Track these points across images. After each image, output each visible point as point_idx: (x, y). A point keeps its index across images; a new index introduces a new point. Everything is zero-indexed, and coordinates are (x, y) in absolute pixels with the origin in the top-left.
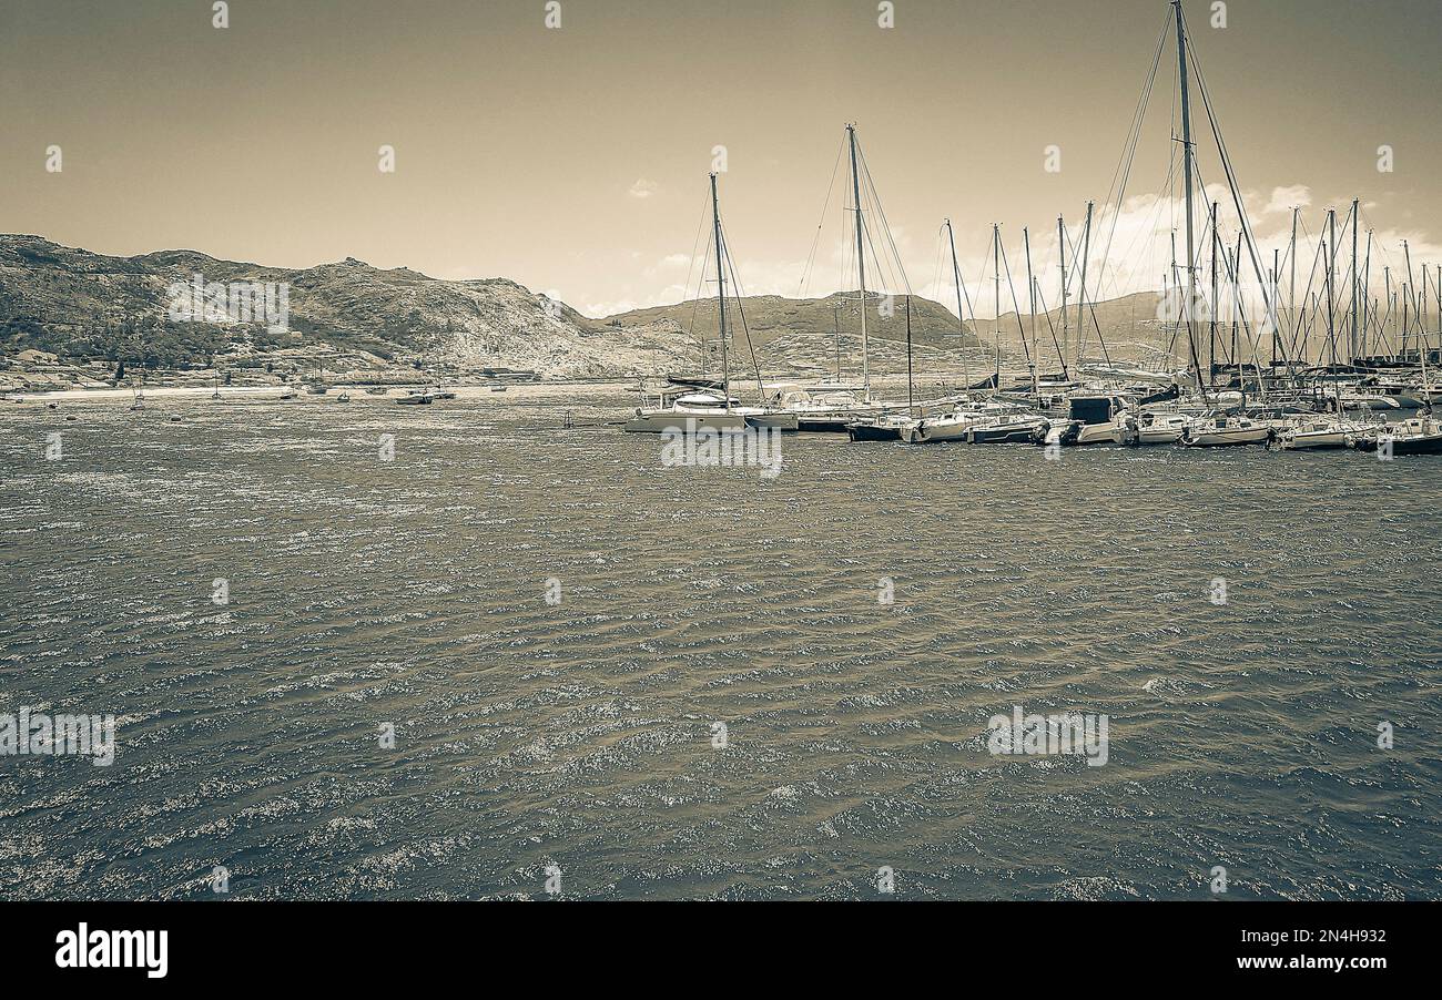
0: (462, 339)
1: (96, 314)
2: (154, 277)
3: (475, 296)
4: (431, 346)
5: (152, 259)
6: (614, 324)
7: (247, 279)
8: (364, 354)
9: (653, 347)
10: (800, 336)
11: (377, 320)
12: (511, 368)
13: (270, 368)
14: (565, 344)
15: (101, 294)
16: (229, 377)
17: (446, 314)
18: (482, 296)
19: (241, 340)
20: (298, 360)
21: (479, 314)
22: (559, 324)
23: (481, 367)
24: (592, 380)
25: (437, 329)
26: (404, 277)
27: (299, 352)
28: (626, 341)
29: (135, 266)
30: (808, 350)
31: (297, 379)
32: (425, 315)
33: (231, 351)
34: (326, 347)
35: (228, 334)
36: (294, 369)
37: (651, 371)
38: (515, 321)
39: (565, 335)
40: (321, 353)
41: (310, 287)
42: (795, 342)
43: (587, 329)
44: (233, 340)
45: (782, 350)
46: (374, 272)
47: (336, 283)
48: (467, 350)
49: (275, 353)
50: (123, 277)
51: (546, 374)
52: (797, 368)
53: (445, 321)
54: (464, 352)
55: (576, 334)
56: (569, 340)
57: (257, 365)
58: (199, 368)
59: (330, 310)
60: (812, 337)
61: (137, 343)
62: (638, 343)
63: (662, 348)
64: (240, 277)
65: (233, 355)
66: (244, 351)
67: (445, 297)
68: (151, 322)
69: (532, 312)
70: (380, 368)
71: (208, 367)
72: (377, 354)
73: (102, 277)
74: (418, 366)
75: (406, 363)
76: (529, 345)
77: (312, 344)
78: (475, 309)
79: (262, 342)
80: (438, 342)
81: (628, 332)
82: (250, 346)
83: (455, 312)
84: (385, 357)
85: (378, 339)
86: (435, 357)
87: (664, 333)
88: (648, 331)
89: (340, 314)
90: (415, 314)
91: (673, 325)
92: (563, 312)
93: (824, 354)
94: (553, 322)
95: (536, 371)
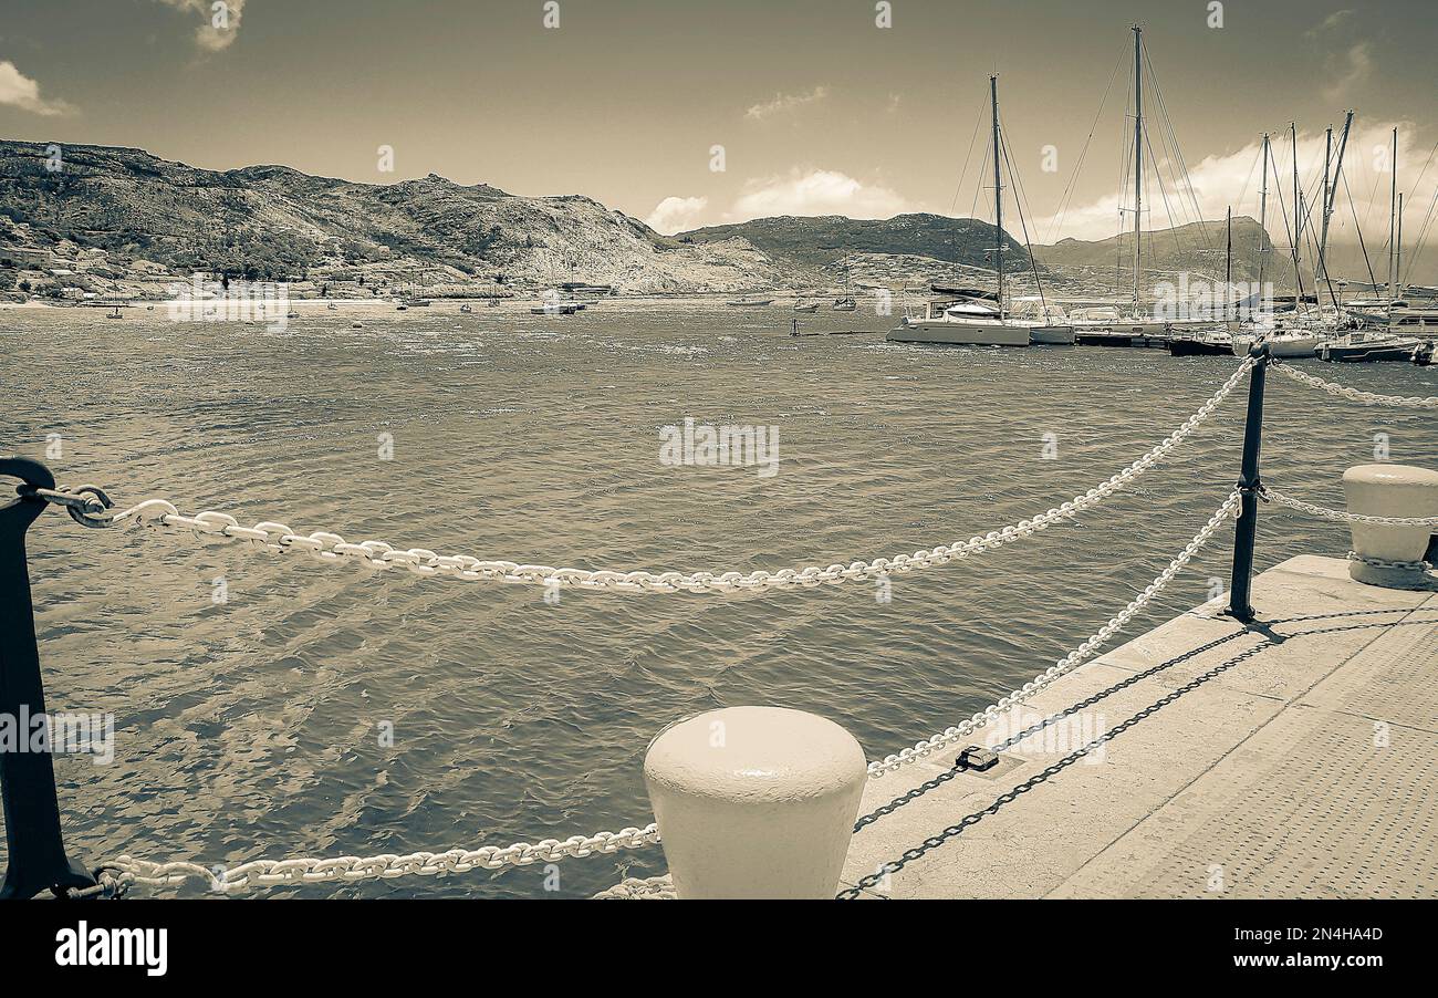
0: (541, 254)
1: (199, 227)
2: (249, 191)
3: (553, 212)
4: (511, 261)
5: (246, 173)
6: (687, 241)
7: (335, 194)
8: (448, 269)
9: (724, 264)
10: (867, 256)
11: (459, 235)
12: (587, 282)
13: (362, 281)
14: (640, 260)
15: (203, 207)
16: (324, 290)
17: (526, 230)
18: (560, 212)
19: (333, 254)
20: (387, 273)
21: (558, 230)
22: (635, 240)
23: (559, 281)
24: (668, 295)
25: (516, 245)
26: (485, 194)
27: (388, 266)
28: (699, 257)
29: (232, 180)
30: (873, 270)
31: (387, 292)
32: (506, 231)
33: (324, 264)
34: (411, 261)
35: (321, 248)
36: (384, 283)
37: (723, 288)
38: (592, 237)
39: (640, 251)
40: (407, 268)
41: (395, 203)
42: (860, 261)
43: (661, 246)
44: (326, 254)
45: (846, 269)
46: (455, 188)
47: (420, 199)
48: (546, 264)
49: (364, 267)
50: (220, 191)
51: (623, 288)
52: (862, 287)
53: (524, 237)
54: (543, 267)
55: (651, 250)
56: (644, 256)
57: (349, 279)
58: (295, 281)
59: (414, 225)
60: (876, 257)
61: (238, 258)
62: (710, 260)
63: (733, 265)
64: (330, 192)
65: (326, 268)
67: (524, 213)
68: (249, 235)
69: (609, 229)
70: (465, 283)
71: (304, 280)
72: (460, 268)
73: (201, 190)
74: (499, 280)
75: (487, 278)
76: (605, 260)
77: (399, 258)
78: (553, 225)
79: (353, 255)
80: (518, 257)
81: (700, 249)
82: (342, 260)
83: (534, 228)
84: (469, 272)
85: (461, 254)
86: (516, 271)
87: (736, 249)
88: (719, 248)
89: (424, 229)
90: (496, 230)
91: (743, 243)
92: (638, 228)
93: (888, 275)
94: (628, 238)
95: (613, 286)
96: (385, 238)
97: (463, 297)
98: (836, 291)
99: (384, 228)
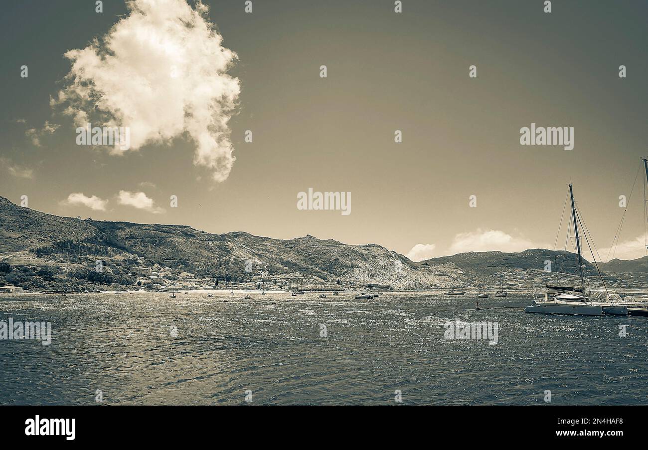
0: (358, 271)
1: (208, 258)
2: (229, 243)
3: (364, 252)
4: (344, 274)
5: (228, 235)
6: (426, 264)
7: (265, 244)
8: (315, 277)
9: (443, 275)
10: (512, 269)
11: (320, 262)
12: (379, 284)
13: (276, 283)
14: (404, 273)
15: (210, 250)
16: (259, 286)
17: (351, 260)
18: (367, 252)
19: (263, 270)
20: (287, 279)
21: (365, 260)
22: (401, 264)
23: (366, 283)
24: (416, 290)
25: (346, 267)
26: (332, 243)
27: (287, 276)
28: (431, 272)
29: (222, 238)
30: (516, 277)
31: (287, 287)
32: (342, 260)
33: (259, 275)
34: (298, 274)
35: (258, 268)
36: (286, 283)
37: (443, 286)
38: (381, 263)
39: (404, 269)
40: (296, 277)
41: (291, 248)
42: (509, 273)
43: (414, 267)
44: (260, 270)
45: (502, 276)
46: (319, 241)
47: (303, 246)
48: (360, 276)
49: (277, 276)
50: (218, 243)
51: (396, 287)
52: (510, 285)
53: (350, 263)
54: (358, 277)
55: (409, 269)
56: (406, 272)
57: (270, 281)
58: (247, 282)
59: (300, 258)
60: (516, 270)
61: (223, 271)
62: (437, 273)
63: (448, 275)
64: (263, 243)
65: (260, 276)
66: (265, 275)
67: (350, 252)
68: (227, 262)
69: (389, 259)
70: (323, 284)
71: (250, 281)
72: (320, 277)
73: (210, 243)
74: (338, 283)
75: (333, 281)
76: (388, 274)
77: (293, 272)
78: (363, 257)
79: (272, 271)
80: (347, 272)
81: (432, 268)
82: (267, 273)
83: (354, 259)
84: (324, 279)
85: (320, 270)
86: (346, 279)
87: (448, 268)
88: (441, 268)
89: (304, 259)
90: (337, 260)
91: (453, 265)
92: (403, 259)
93: (523, 279)
94: (398, 263)
95: (391, 286)
96: (286, 263)
97: (321, 290)
98: (498, 287)
99: (286, 259)
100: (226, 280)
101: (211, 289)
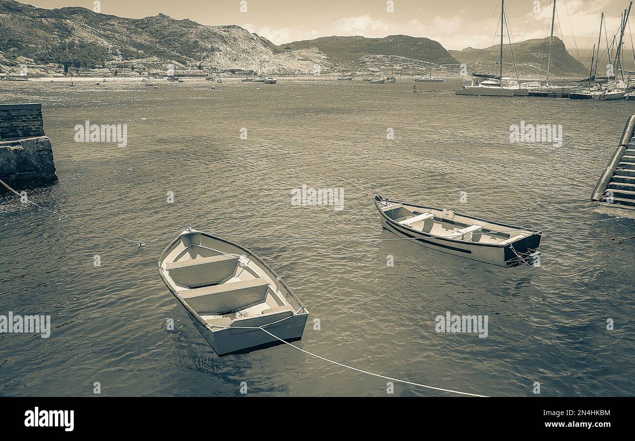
0: (219, 55)
1: (46, 39)
2: (67, 21)
3: (224, 34)
4: (204, 58)
5: (63, 11)
6: (288, 48)
7: (112, 23)
8: (174, 62)
9: (307, 60)
10: (373, 56)
11: (177, 45)
12: (242, 69)
13: (133, 68)
14: (267, 58)
15: (46, 29)
16: (116, 72)
17: (211, 42)
18: (227, 34)
19: (116, 54)
20: (144, 64)
21: (226, 43)
22: (263, 48)
23: (229, 68)
24: (281, 75)
25: (206, 50)
26: (189, 24)
27: (144, 60)
28: (294, 56)
29: (57, 14)
30: (376, 63)
31: (146, 74)
32: (200, 43)
33: (113, 60)
34: (155, 58)
35: (110, 51)
36: (144, 69)
37: (307, 72)
38: (243, 46)
39: (266, 53)
40: (154, 62)
41: (143, 28)
42: (370, 59)
43: (276, 50)
44: (113, 54)
45: (364, 62)
46: (173, 21)
47: (157, 27)
48: (221, 60)
49: (133, 61)
50: (53, 20)
51: (259, 72)
52: (372, 72)
53: (210, 46)
54: (220, 61)
55: (272, 53)
56: (267, 55)
57: (127, 67)
58: (99, 68)
59: (154, 39)
60: (378, 56)
61: (70, 57)
62: (300, 58)
63: (311, 61)
64: (109, 22)
65: (114, 61)
66: (119, 59)
67: (209, 34)
68: (71, 45)
69: (250, 42)
70: (183, 69)
71: (104, 67)
72: (180, 62)
73: (43, 20)
74: (200, 68)
75: (193, 66)
76: (250, 58)
77: (149, 56)
78: (224, 40)
79: (126, 55)
80: (208, 56)
81: (295, 52)
82: (121, 58)
83: (215, 42)
84: (184, 63)
85: (179, 54)
86: (206, 63)
87: (313, 53)
88: (304, 52)
89: (159, 42)
90: (196, 42)
91: (316, 50)
92: (265, 42)
93: (384, 65)
94: (260, 47)
95: (255, 71)
96: (140, 46)
97: (183, 76)
98: (360, 73)
99: (138, 41)
100: (75, 66)
101: (62, 77)
